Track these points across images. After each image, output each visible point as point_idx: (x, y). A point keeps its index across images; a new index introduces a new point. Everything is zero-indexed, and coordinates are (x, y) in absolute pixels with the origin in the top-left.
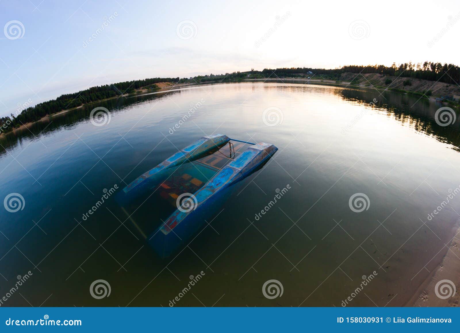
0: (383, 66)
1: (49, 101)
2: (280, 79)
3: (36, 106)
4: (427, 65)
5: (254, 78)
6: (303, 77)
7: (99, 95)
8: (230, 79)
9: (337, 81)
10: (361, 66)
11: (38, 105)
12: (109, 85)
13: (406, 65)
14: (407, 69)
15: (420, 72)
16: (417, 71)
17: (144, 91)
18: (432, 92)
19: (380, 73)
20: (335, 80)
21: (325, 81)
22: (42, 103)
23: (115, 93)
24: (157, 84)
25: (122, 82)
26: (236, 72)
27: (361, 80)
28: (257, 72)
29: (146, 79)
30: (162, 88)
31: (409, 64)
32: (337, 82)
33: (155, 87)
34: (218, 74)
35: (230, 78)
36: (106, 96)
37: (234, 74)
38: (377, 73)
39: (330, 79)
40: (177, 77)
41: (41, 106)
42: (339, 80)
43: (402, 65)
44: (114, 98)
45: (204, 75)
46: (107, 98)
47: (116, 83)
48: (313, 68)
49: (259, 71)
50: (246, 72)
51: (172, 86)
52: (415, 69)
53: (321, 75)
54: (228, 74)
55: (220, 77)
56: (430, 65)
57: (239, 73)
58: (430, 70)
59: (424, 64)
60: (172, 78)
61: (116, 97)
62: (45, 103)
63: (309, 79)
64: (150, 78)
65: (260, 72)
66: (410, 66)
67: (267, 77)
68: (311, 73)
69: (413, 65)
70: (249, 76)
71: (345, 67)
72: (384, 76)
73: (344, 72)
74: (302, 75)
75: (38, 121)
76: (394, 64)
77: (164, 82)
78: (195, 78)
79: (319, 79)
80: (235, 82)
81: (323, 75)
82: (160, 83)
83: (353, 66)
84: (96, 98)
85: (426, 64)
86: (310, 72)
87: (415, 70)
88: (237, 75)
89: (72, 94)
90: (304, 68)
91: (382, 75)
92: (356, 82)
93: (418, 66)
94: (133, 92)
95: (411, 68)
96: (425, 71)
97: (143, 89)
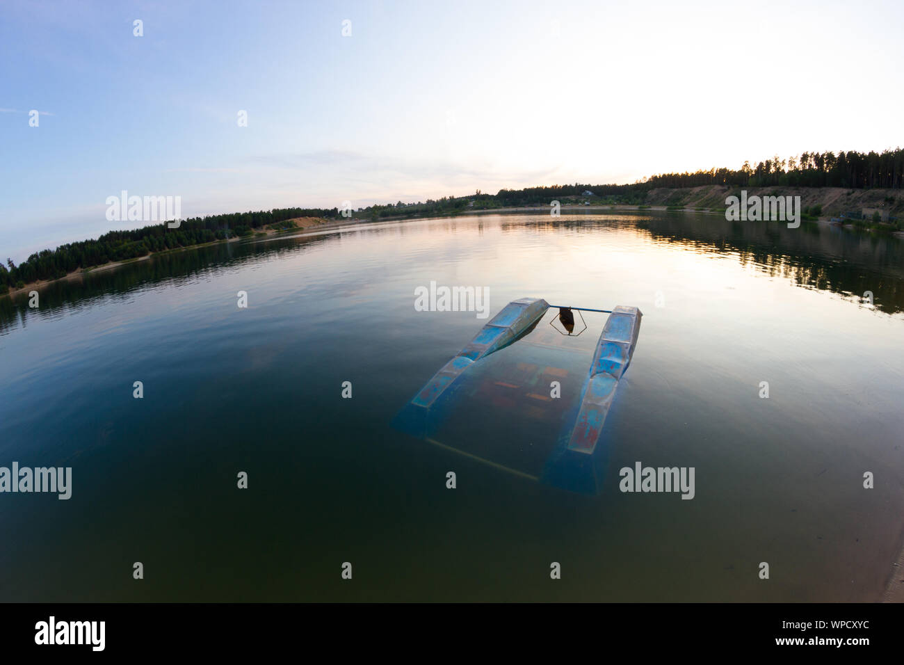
0: (725, 170)
1: (84, 241)
2: (532, 209)
3: (58, 249)
4: (807, 160)
5: (482, 209)
6: (576, 202)
7: (182, 236)
8: (436, 212)
9: (642, 206)
10: (684, 173)
11: (62, 247)
12: (203, 219)
13: (768, 163)
14: (771, 171)
15: (795, 174)
16: (790, 172)
17: (270, 233)
18: (821, 208)
19: (722, 184)
20: (637, 204)
21: (618, 207)
22: (71, 244)
23: (213, 234)
24: (295, 220)
25: (228, 212)
26: (448, 198)
27: (686, 200)
28: (486, 197)
29: (274, 210)
30: (306, 228)
31: (773, 161)
32: (640, 208)
33: (290, 225)
34: (411, 202)
35: (436, 210)
36: (197, 239)
37: (443, 200)
38: (716, 184)
39: (627, 203)
40: (333, 208)
41: (67, 249)
42: (644, 203)
43: (761, 164)
44: (212, 244)
45: (385, 204)
46: (198, 243)
47: (216, 215)
48: (594, 184)
49: (490, 194)
50: (466, 197)
51: (323, 224)
52: (787, 169)
53: (609, 196)
54: (431, 201)
55: (416, 209)
56: (812, 159)
57: (452, 199)
58: (815, 167)
59: (802, 158)
60: (323, 208)
61: (216, 242)
62: (76, 244)
63: (588, 205)
64: (281, 207)
65: (493, 196)
66: (775, 165)
67: (506, 205)
68: (590, 193)
69: (781, 161)
70: (471, 204)
71: (655, 178)
72: (729, 188)
73: (653, 188)
74: (573, 198)
75: (61, 279)
76: (746, 165)
77: (309, 216)
78: (368, 209)
79: (606, 204)
80: (445, 216)
81: (613, 196)
82: (301, 218)
83: (668, 175)
84: (176, 242)
85: (805, 158)
86: (588, 192)
87: (786, 172)
88: (449, 203)
89: (130, 231)
90: (576, 184)
91: (726, 188)
92: (676, 205)
93: (791, 162)
94: (249, 234)
95: (779, 168)
96: (804, 170)
97: (268, 228)
